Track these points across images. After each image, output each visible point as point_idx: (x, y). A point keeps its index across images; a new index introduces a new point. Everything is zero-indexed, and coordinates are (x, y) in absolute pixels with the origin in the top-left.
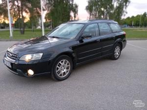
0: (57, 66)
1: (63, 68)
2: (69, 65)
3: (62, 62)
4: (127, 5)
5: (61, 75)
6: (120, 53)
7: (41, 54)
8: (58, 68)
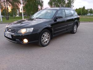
0: (42, 37)
1: (46, 38)
2: (49, 36)
3: (45, 34)
4: (74, 1)
5: (44, 43)
6: (77, 29)
7: (33, 28)
8: (42, 38)
